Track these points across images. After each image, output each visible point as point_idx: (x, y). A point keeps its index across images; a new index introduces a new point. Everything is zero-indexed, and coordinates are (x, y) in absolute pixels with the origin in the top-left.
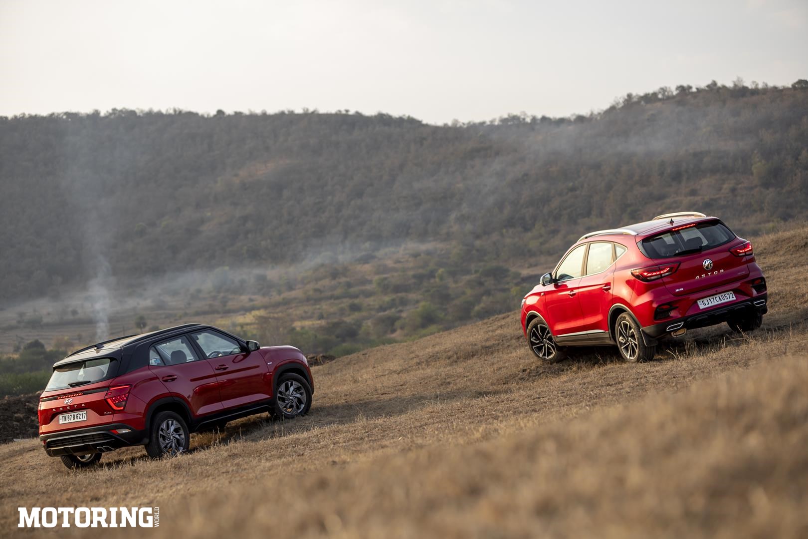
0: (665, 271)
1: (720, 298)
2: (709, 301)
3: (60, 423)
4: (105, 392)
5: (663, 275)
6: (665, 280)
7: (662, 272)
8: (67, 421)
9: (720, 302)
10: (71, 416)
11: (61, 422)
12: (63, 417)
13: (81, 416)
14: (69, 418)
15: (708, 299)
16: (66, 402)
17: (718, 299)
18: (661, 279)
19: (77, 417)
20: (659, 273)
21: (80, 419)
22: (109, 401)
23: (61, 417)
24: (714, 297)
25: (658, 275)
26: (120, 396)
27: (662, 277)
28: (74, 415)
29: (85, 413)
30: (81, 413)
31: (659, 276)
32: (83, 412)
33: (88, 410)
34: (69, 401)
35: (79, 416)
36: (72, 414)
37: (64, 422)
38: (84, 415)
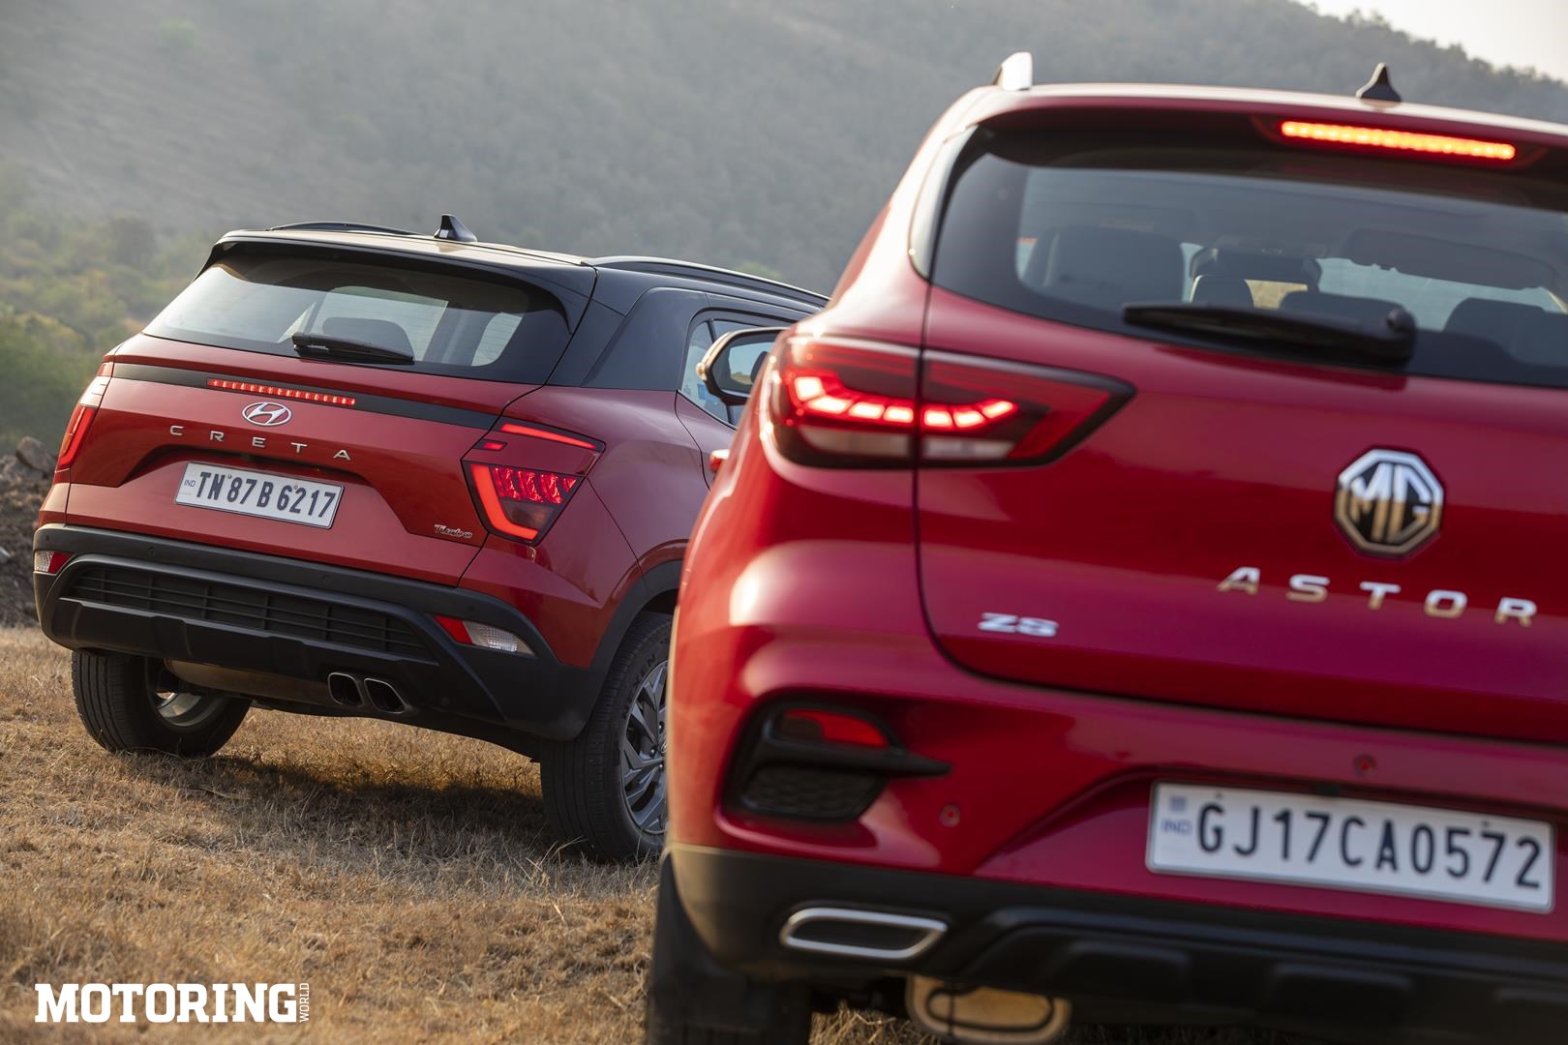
0: (968, 419)
1: (1388, 840)
2: (1271, 831)
3: (181, 498)
4: (476, 434)
5: (936, 448)
6: (939, 496)
7: (936, 418)
8: (221, 503)
9: (1369, 877)
10: (253, 483)
11: (187, 495)
12: (205, 475)
13: (308, 500)
14: (235, 489)
15: (1272, 803)
16: (257, 412)
17: (1365, 842)
18: (906, 477)
19: (283, 496)
20: (901, 415)
21: (294, 510)
22: (483, 479)
23: (194, 471)
24: (1340, 810)
25: (896, 428)
26: (538, 472)
27: (915, 461)
28: (271, 485)
29: (332, 496)
30: (311, 487)
31: (898, 445)
32: (324, 488)
33: (349, 485)
34: (275, 414)
35: (293, 497)
36: (261, 478)
37: (205, 501)
38: (322, 500)
